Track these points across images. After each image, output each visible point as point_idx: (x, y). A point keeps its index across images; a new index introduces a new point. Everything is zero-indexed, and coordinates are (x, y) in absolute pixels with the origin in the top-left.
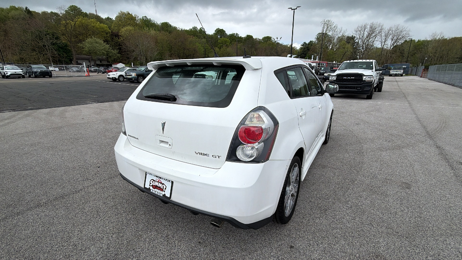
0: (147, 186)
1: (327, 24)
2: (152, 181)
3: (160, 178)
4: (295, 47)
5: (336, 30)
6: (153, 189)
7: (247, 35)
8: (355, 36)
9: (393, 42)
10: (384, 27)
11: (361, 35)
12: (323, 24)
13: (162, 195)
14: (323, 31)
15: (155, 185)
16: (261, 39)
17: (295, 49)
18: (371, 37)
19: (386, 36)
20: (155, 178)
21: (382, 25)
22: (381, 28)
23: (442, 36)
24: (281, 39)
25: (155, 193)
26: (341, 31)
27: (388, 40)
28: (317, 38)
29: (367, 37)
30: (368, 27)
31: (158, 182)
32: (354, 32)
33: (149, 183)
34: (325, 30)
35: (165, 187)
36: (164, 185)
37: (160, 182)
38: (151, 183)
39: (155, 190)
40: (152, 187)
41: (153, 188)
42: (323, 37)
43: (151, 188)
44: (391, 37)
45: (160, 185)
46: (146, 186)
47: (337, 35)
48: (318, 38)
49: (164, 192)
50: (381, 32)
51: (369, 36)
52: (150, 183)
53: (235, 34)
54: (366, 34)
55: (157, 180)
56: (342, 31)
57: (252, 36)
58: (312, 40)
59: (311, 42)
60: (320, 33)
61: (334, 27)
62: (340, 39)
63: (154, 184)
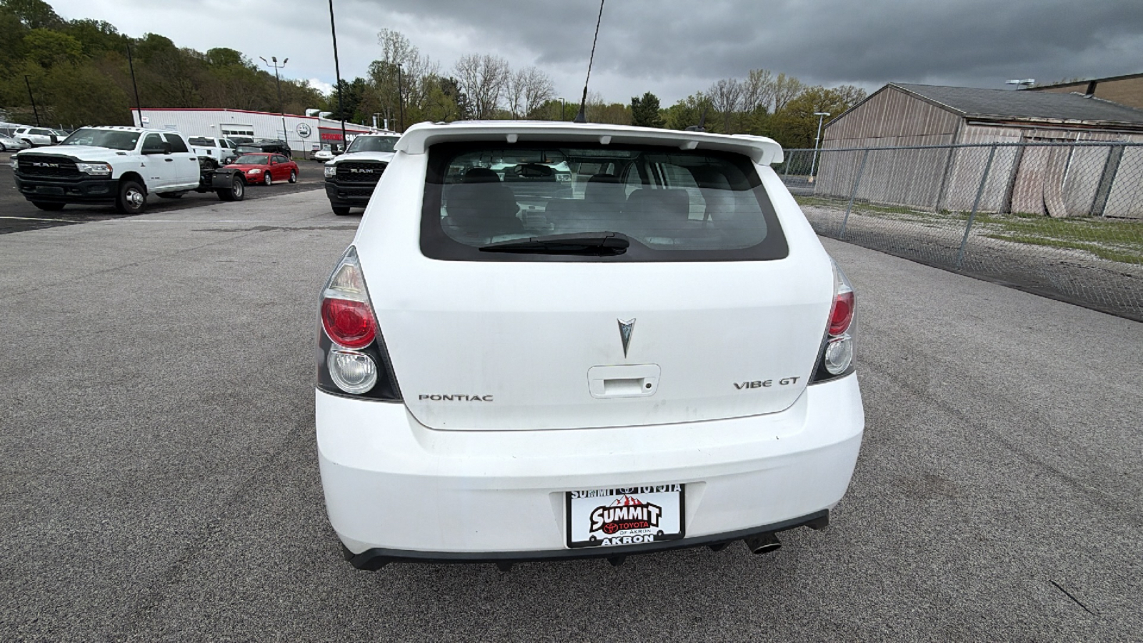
0: (581, 534)
1: (393, 42)
2: (600, 511)
3: (635, 491)
4: (315, 89)
5: (417, 60)
6: (610, 536)
7: (150, 35)
8: (458, 78)
9: (529, 102)
10: (510, 68)
11: (470, 79)
12: (383, 41)
13: (651, 539)
14: (388, 58)
15: (614, 521)
16: (205, 53)
17: (317, 96)
18: (490, 87)
19: (517, 86)
20: (610, 501)
21: (506, 63)
22: (506, 68)
23: (600, 100)
24: (285, 62)
25: (620, 543)
26: (428, 64)
27: (522, 96)
28: (372, 73)
29: (483, 86)
30: (482, 63)
31: (625, 509)
32: (456, 71)
33: (590, 522)
34: (391, 55)
35: (654, 511)
36: (650, 508)
37: (631, 503)
38: (595, 518)
39: (618, 534)
40: (601, 530)
41: (607, 531)
42: (387, 72)
43: (600, 535)
44: (525, 91)
45: (638, 513)
46: (574, 540)
47: (421, 72)
48: (374, 73)
49: (657, 525)
50: (506, 78)
51: (486, 81)
52: (593, 523)
53: (97, 22)
54: (480, 79)
55: (619, 503)
56: (430, 65)
57: (171, 42)
58: (360, 77)
59: (358, 80)
60: (379, 63)
61: (412, 51)
62: (429, 83)
63: (608, 521)
